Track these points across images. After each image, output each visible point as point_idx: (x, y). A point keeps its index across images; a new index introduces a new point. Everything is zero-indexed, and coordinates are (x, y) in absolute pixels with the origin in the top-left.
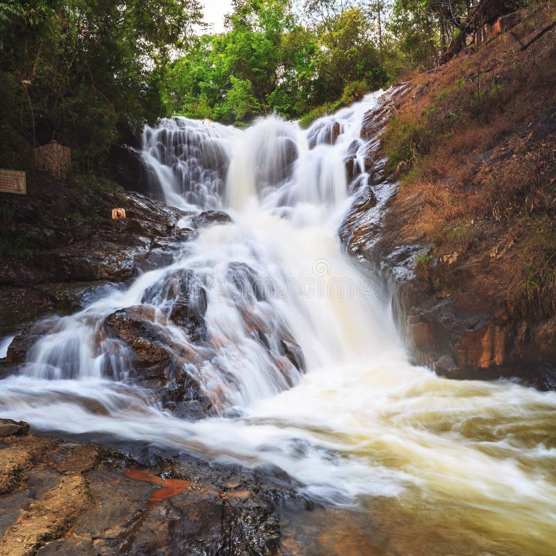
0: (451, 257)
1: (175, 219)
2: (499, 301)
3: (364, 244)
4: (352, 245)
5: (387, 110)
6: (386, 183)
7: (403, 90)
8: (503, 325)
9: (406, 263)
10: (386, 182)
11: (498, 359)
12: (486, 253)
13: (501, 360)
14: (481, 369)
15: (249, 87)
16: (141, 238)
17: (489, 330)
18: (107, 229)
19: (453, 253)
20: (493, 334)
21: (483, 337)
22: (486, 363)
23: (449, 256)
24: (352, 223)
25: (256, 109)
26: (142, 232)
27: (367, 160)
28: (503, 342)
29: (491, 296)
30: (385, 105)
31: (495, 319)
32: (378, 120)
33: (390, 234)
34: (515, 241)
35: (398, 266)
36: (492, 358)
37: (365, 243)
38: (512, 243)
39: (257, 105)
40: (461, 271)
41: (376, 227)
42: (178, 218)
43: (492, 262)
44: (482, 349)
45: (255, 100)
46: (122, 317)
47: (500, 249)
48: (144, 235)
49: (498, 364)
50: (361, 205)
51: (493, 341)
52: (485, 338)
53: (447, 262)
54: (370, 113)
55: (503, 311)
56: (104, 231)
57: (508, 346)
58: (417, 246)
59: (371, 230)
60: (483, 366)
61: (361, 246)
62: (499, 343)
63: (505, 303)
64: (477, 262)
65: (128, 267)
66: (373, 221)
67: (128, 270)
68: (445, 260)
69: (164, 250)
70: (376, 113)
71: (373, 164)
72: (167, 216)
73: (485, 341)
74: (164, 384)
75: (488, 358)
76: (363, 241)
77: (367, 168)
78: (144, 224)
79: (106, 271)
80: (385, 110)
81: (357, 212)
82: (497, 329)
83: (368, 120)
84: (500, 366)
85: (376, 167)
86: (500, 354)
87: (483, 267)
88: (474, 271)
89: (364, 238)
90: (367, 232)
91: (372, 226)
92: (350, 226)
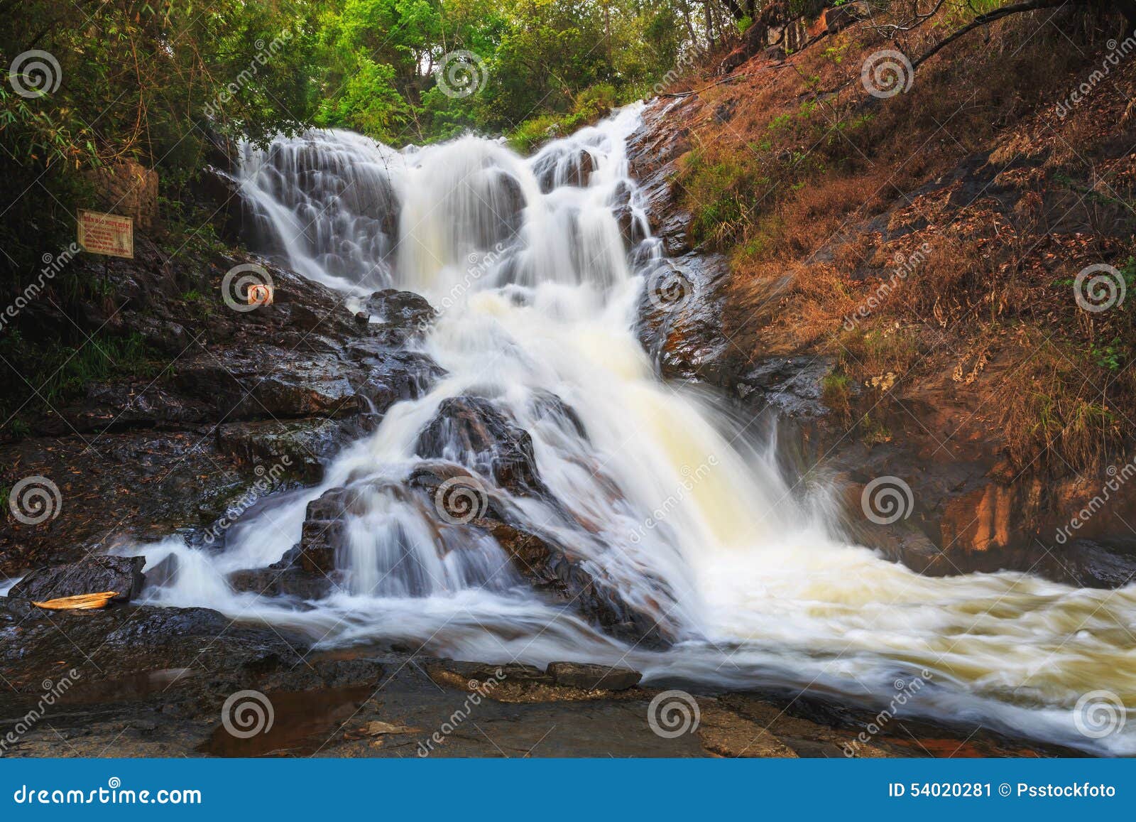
0: (884, 380)
2: (996, 450)
3: (691, 354)
4: (668, 355)
5: (666, 138)
6: (695, 256)
7: (682, 105)
8: (1007, 485)
9: (791, 387)
10: (692, 253)
11: (1002, 537)
12: (943, 375)
13: (1005, 538)
14: (977, 553)
15: (391, 75)
16: (322, 339)
17: (988, 492)
18: (260, 323)
19: (885, 374)
20: (993, 498)
21: (979, 503)
22: (983, 543)
23: (881, 378)
24: (659, 319)
25: (401, 114)
27: (650, 215)
28: (1007, 512)
29: (978, 441)
30: (660, 128)
31: (993, 476)
32: (654, 151)
33: (742, 340)
34: (988, 358)
35: (773, 391)
36: (992, 534)
37: (692, 352)
38: (985, 360)
39: (403, 107)
40: (909, 403)
41: (708, 327)
43: (960, 390)
44: (977, 522)
45: (400, 98)
47: (968, 370)
48: (326, 334)
49: (1001, 544)
51: (993, 509)
52: (982, 507)
53: (879, 387)
54: (637, 139)
55: (1005, 464)
57: (1015, 517)
58: (802, 361)
59: (699, 331)
60: (979, 547)
61: (687, 357)
62: (1002, 513)
63: (1007, 452)
64: (933, 388)
65: (347, 393)
66: (699, 317)
68: (875, 385)
70: (647, 140)
71: (661, 222)
73: (982, 511)
75: (987, 536)
76: (689, 349)
77: (654, 229)
78: (320, 314)
79: (316, 401)
80: (662, 137)
82: (1000, 491)
83: (636, 151)
84: (1005, 546)
85: (668, 229)
86: (1003, 528)
87: (947, 396)
88: (933, 402)
89: (689, 345)
90: (693, 335)
91: (701, 326)
92: (656, 324)
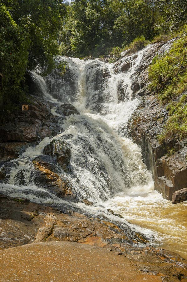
1: (49, 108)
4: (133, 126)
16: (37, 120)
18: (22, 116)
26: (37, 117)
42: (51, 108)
56: (20, 117)
65: (34, 136)
78: (38, 113)
79: (26, 138)
81: (136, 110)
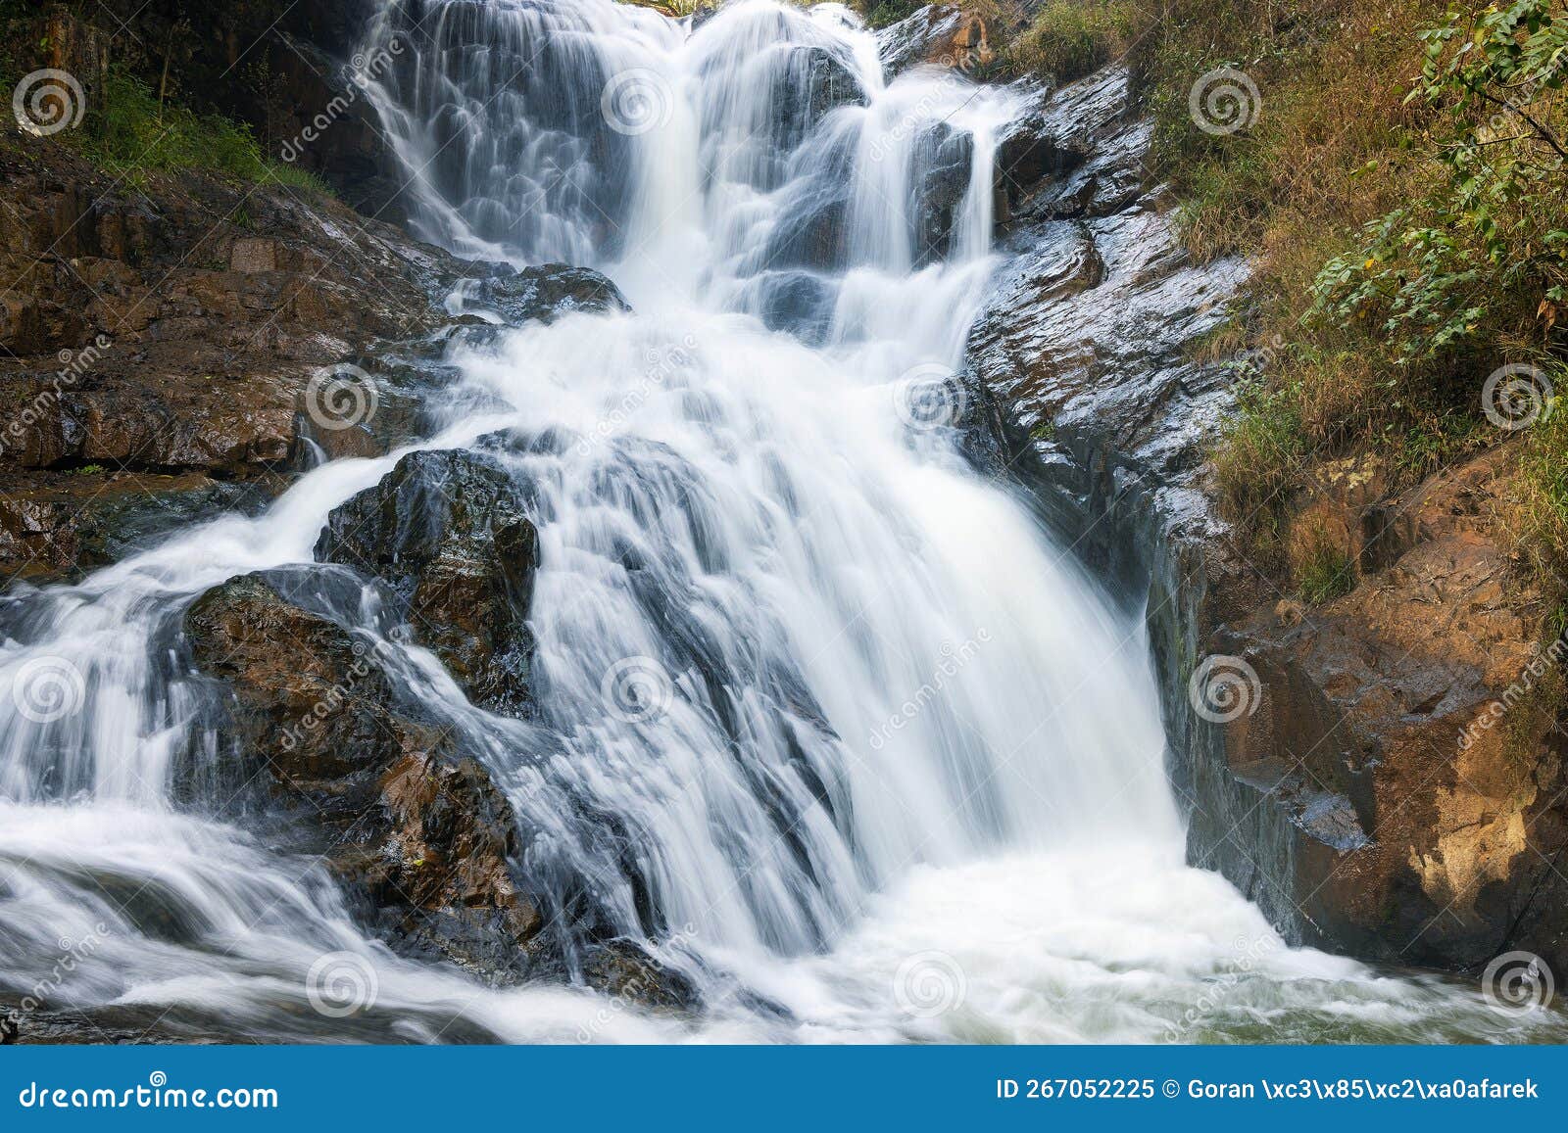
0: (1356, 469)
1: (436, 282)
3: (1059, 406)
6: (1138, 214)
9: (1200, 478)
10: (1134, 208)
16: (322, 340)
19: (1361, 457)
23: (1348, 463)
24: (1022, 334)
33: (1150, 379)
35: (1169, 486)
37: (1063, 401)
41: (1102, 351)
42: (445, 281)
46: (246, 601)
48: (332, 330)
50: (1054, 279)
59: (1083, 361)
61: (1049, 410)
65: (274, 433)
66: (1090, 331)
67: (273, 444)
69: (396, 382)
72: (411, 272)
74: (379, 840)
75: (1476, 818)
76: (1057, 395)
78: (334, 293)
81: (1039, 300)
89: (1061, 386)
90: (1072, 369)
91: (1088, 351)
92: (1013, 344)
